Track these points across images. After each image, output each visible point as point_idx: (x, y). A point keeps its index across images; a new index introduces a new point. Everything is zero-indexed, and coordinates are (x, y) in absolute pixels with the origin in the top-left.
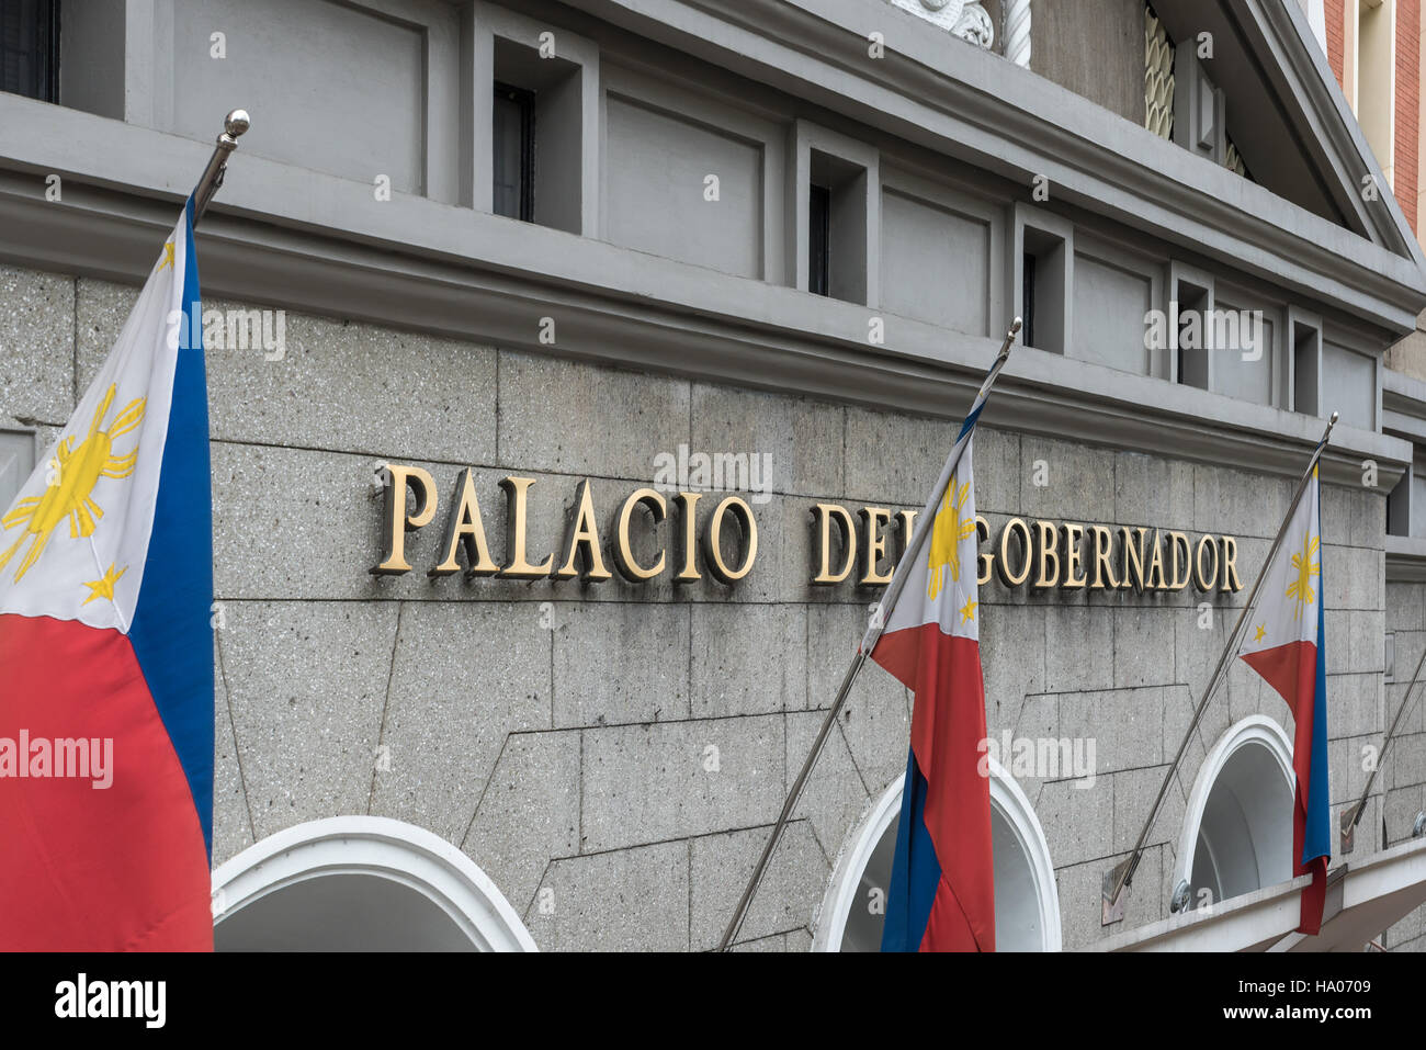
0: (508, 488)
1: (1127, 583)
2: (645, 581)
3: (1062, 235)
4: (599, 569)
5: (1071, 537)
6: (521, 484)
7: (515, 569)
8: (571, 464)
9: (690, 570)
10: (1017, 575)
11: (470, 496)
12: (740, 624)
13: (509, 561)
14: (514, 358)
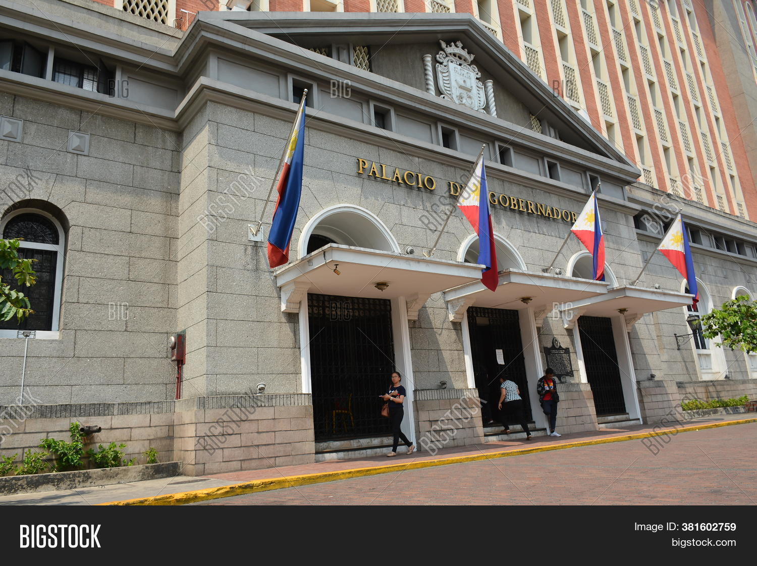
0: (382, 166)
1: (539, 213)
2: (412, 186)
3: (509, 147)
4: (400, 181)
5: (520, 202)
6: (384, 166)
7: (383, 178)
8: (394, 165)
9: (420, 185)
10: (505, 204)
11: (374, 165)
12: (433, 197)
13: (382, 176)
14: (382, 149)
